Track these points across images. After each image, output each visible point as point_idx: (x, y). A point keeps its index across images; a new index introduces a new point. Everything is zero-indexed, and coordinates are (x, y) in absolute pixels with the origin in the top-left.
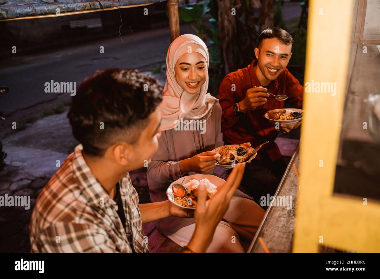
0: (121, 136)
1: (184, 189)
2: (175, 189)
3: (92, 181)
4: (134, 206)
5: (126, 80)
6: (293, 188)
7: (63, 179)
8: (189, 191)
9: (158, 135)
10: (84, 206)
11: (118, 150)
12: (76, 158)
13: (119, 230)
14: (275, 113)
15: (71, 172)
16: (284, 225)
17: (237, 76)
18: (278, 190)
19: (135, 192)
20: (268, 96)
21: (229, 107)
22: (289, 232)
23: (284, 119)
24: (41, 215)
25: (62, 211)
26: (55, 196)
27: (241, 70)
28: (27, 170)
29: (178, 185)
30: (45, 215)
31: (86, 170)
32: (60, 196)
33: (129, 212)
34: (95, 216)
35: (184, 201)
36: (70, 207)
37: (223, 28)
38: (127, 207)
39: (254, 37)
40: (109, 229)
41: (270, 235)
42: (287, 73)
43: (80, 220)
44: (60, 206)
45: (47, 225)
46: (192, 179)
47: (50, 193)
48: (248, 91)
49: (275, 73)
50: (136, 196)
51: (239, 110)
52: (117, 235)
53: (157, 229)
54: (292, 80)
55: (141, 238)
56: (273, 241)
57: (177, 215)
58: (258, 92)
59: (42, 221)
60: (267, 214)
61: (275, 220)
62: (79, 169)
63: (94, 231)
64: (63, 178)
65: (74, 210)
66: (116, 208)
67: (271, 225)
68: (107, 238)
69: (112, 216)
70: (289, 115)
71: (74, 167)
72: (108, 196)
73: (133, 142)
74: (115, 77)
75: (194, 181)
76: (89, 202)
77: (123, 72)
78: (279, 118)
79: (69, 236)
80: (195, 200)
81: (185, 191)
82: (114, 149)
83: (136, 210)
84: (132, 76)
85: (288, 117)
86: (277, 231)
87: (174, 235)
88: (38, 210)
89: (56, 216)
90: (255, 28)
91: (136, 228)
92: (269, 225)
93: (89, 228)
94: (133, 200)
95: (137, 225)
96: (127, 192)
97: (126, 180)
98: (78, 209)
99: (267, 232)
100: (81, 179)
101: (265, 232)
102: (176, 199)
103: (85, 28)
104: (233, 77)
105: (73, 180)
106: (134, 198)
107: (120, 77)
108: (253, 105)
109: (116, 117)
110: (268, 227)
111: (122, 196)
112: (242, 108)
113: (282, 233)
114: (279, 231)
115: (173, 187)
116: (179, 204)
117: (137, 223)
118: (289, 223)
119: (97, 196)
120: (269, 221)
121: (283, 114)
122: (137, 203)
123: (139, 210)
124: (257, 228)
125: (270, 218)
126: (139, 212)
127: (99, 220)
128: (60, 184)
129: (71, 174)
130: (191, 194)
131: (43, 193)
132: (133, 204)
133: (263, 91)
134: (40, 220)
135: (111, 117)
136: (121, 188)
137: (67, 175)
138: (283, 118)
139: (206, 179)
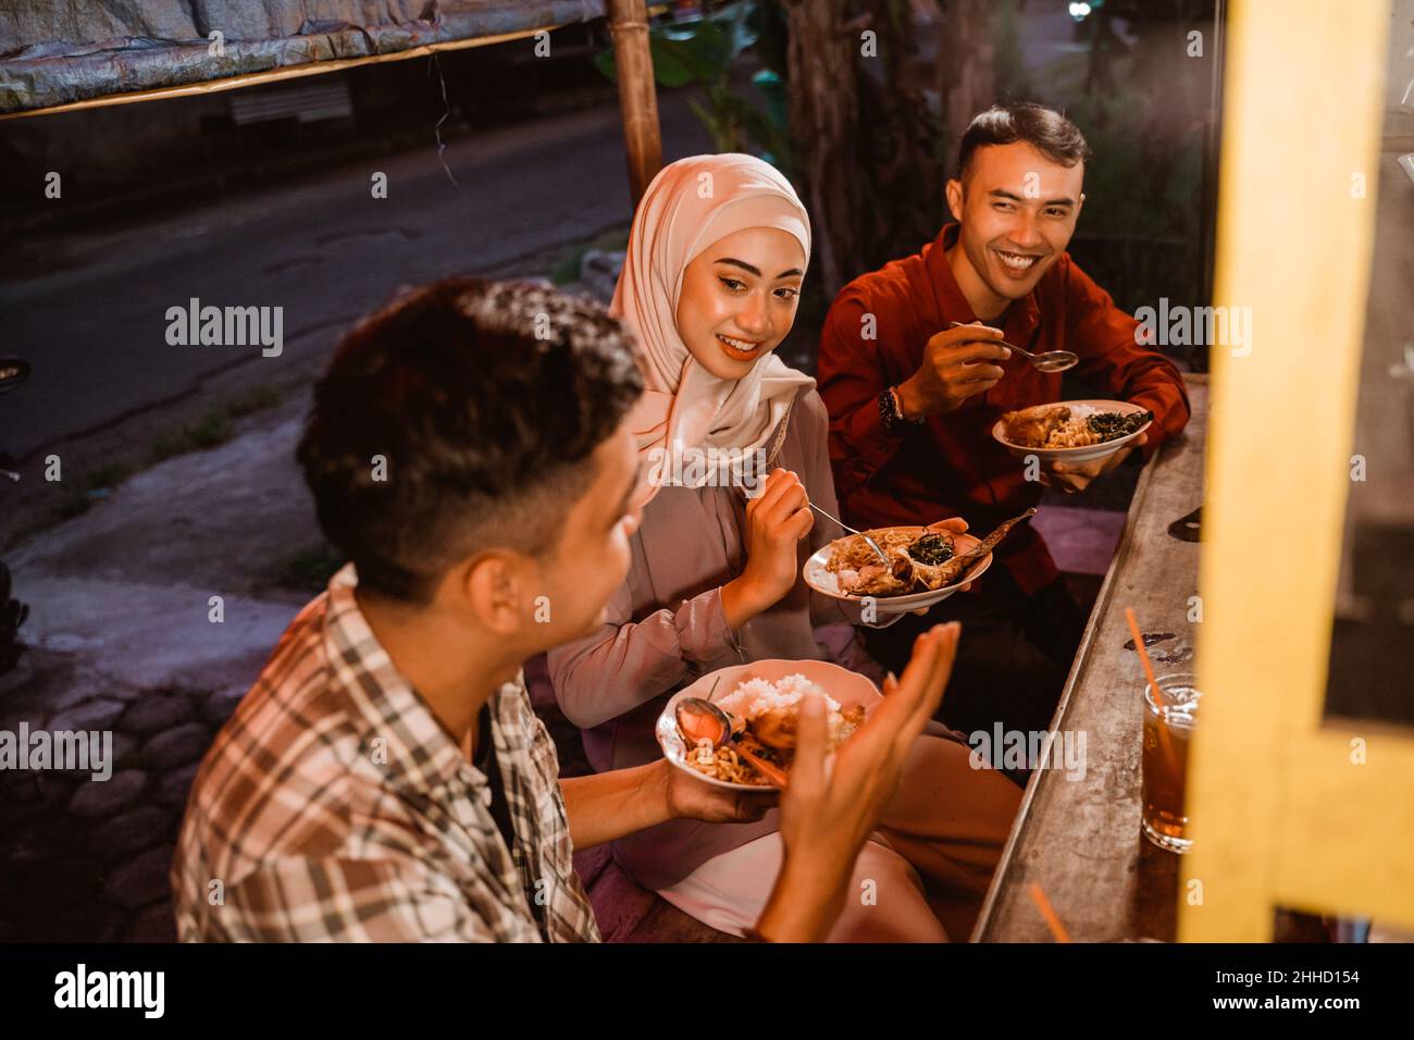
0: (494, 525)
1: (720, 717)
2: (688, 720)
3: (400, 699)
4: (545, 787)
5: (511, 318)
6: (1118, 692)
7: (293, 697)
8: (738, 725)
9: (631, 521)
10: (375, 793)
11: (483, 577)
12: (335, 619)
13: (501, 878)
14: (1030, 422)
15: (321, 670)
16: (1097, 832)
17: (888, 289)
18: (1064, 704)
19: (544, 736)
20: (1007, 358)
21: (864, 403)
22: (1116, 859)
23: (1065, 441)
24: (219, 832)
25: (297, 816)
26: (266, 760)
27: (898, 265)
28: (103, 666)
29: (697, 701)
30: (233, 833)
31: (376, 660)
32: (286, 759)
33: (526, 807)
34: (417, 830)
35: (721, 762)
36: (325, 799)
37: (808, 103)
38: (520, 789)
39: (923, 133)
40: (469, 874)
41: (1050, 870)
42: (1068, 267)
43: (363, 848)
44: (289, 799)
45: (244, 869)
46: (747, 678)
47: (247, 752)
48: (934, 340)
49: (1028, 271)
50: (548, 750)
51: (902, 412)
52: (497, 895)
53: (616, 863)
54: (1084, 292)
55: (570, 903)
56: (1061, 891)
57: (701, 812)
58: (967, 342)
59: (225, 853)
60: (1031, 796)
61: (1063, 816)
62: (351, 657)
63: (419, 887)
64: (293, 693)
65: (343, 812)
66: (486, 795)
67: (1048, 833)
68: (465, 911)
69: (474, 826)
70: (1083, 428)
71: (333, 652)
72: (459, 753)
73: (540, 548)
74: (471, 310)
75: (757, 684)
76: (390, 777)
77: (498, 289)
78: (1045, 439)
79: (328, 907)
80: (765, 756)
81: (723, 725)
82: (468, 577)
83: (551, 801)
84: (532, 305)
85: (1079, 436)
86: (1071, 854)
87: (682, 885)
88: (205, 814)
89: (278, 836)
90: (924, 100)
91: (554, 868)
92: (1040, 835)
93: (398, 874)
94: (537, 764)
95: (555, 855)
96: (518, 738)
97: (514, 692)
98: (354, 806)
99: (1038, 860)
100: (358, 694)
101: (1030, 861)
102: (691, 754)
103: (290, 122)
104: (870, 293)
105: (331, 700)
106: (543, 759)
107: (486, 307)
108: (954, 391)
109: (475, 457)
110: (1038, 840)
111: (502, 751)
112: (913, 406)
113: (1091, 863)
114: (1081, 856)
115: (680, 709)
116: (705, 772)
117: (554, 851)
118: (1114, 824)
119: (420, 755)
120: (1040, 821)
121: (1061, 425)
122: (552, 777)
123: (560, 801)
124: (999, 847)
125: (1046, 809)
126: (563, 810)
127: (432, 846)
128: (283, 717)
129: (322, 678)
130: (747, 733)
131: (221, 753)
132: (537, 781)
133: (989, 341)
134: (217, 853)
135: (457, 458)
136: (494, 724)
137: (305, 682)
138: (1061, 438)
139: (797, 675)
